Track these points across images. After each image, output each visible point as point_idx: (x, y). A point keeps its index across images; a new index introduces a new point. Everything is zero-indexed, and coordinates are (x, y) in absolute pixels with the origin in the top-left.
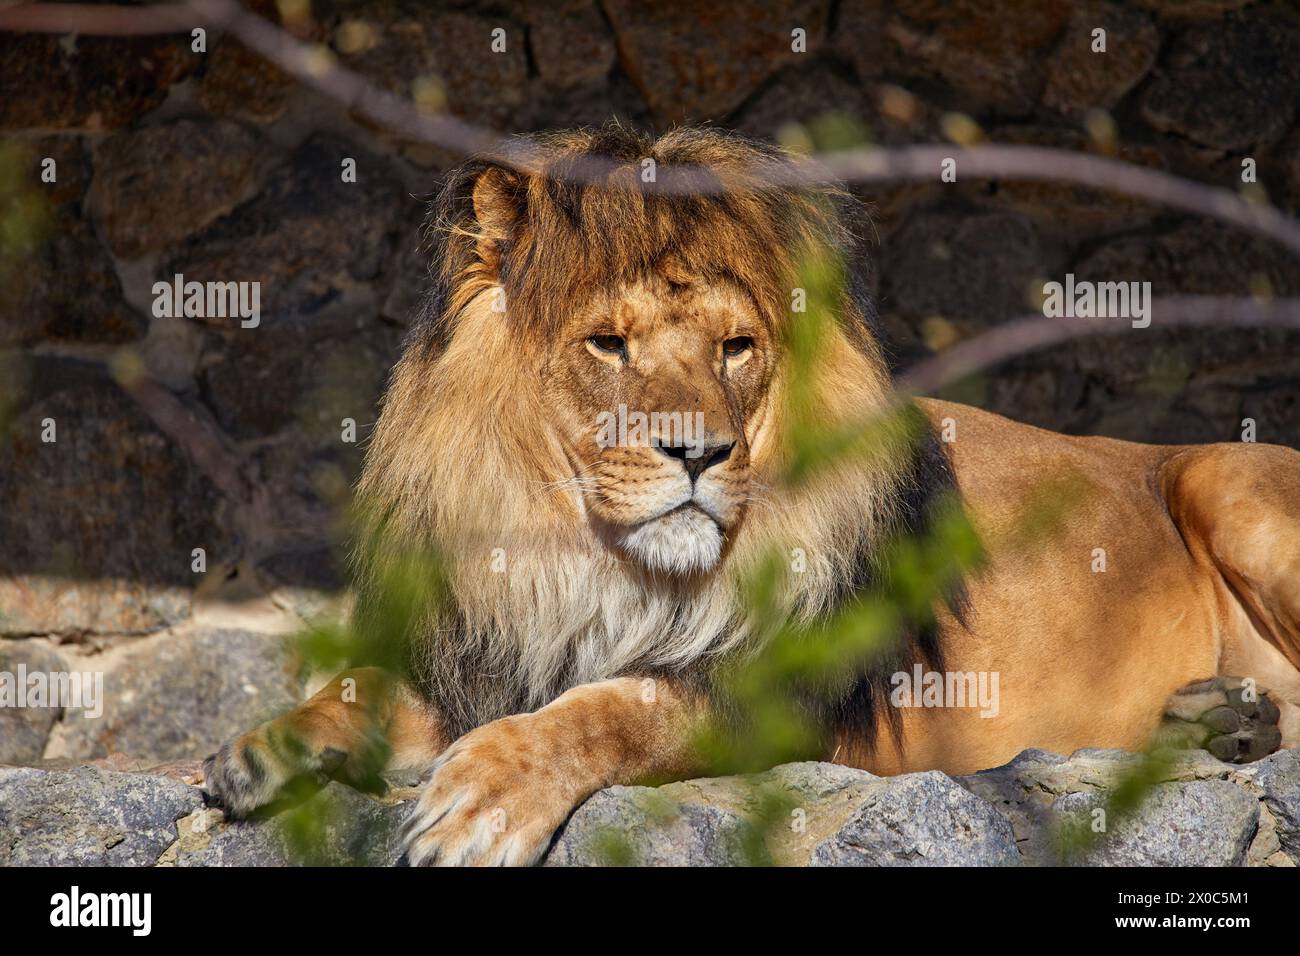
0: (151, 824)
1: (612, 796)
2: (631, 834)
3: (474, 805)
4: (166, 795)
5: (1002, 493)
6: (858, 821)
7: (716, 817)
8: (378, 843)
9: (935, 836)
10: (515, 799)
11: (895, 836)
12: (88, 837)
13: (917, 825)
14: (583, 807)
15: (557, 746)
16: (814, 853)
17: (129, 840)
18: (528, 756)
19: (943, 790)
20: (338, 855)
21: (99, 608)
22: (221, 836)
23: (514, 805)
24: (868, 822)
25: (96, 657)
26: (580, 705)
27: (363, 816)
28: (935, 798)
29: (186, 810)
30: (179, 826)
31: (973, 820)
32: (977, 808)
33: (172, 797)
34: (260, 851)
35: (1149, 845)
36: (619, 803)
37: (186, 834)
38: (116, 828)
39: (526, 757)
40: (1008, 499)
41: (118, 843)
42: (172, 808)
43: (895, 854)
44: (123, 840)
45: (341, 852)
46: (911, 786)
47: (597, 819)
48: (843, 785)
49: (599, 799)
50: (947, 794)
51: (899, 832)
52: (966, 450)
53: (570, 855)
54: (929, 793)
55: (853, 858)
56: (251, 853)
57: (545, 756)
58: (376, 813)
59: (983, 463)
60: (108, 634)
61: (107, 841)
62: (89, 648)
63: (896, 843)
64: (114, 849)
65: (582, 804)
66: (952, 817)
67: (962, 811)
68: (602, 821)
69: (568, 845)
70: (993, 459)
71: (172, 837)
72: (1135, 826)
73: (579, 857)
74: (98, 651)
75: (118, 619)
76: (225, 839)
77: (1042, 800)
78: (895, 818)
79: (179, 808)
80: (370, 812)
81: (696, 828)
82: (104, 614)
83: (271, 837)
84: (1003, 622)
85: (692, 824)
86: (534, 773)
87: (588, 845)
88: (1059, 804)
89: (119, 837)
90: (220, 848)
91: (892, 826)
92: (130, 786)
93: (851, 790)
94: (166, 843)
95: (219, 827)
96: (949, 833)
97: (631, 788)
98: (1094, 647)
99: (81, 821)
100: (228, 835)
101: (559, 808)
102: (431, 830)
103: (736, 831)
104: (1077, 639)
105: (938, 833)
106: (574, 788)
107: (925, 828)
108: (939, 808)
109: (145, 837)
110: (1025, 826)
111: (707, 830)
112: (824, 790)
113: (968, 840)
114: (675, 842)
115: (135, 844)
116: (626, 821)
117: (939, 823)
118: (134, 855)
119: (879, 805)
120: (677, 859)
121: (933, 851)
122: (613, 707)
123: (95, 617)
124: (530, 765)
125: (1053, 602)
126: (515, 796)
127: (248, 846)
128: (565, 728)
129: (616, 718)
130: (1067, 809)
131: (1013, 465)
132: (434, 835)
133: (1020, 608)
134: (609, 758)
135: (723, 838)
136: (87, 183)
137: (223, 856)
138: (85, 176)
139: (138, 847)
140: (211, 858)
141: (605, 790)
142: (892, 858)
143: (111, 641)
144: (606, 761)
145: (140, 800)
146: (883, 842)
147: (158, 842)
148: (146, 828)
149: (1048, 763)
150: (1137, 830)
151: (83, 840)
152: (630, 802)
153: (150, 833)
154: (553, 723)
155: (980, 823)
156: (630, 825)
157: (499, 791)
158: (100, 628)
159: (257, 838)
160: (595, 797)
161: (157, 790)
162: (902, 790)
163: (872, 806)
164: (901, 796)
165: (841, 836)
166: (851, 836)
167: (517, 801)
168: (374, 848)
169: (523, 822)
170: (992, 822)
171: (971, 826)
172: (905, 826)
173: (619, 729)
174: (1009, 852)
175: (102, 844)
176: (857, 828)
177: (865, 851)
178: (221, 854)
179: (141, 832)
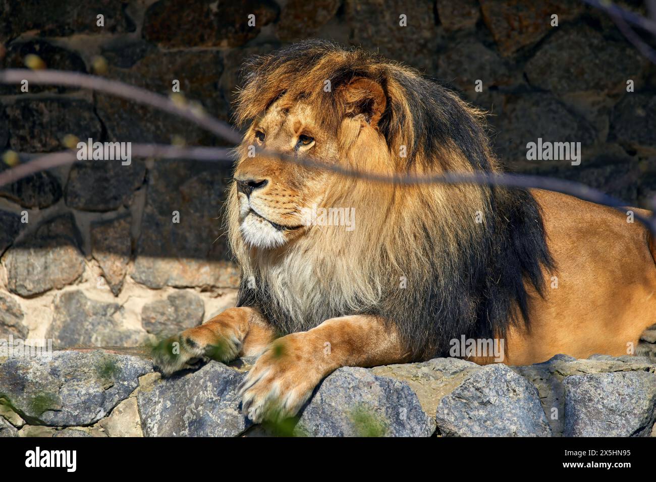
0: (126, 379)
1: (343, 371)
2: (351, 390)
3: (272, 376)
4: (134, 365)
5: (568, 234)
6: (461, 386)
7: (392, 383)
8: (231, 391)
9: (499, 395)
10: (292, 373)
11: (479, 394)
12: (96, 384)
13: (490, 389)
14: (330, 376)
15: (316, 347)
16: (441, 401)
17: (115, 386)
18: (300, 352)
19: (504, 372)
20: (212, 396)
21: (219, 276)
22: (159, 385)
23: (292, 376)
24: (466, 387)
25: (219, 298)
26: (330, 328)
27: (225, 378)
28: (500, 376)
29: (143, 372)
30: (139, 380)
31: (517, 388)
32: (520, 382)
33: (136, 366)
34: (176, 393)
35: (605, 401)
36: (346, 375)
37: (143, 384)
38: (110, 380)
39: (299, 353)
40: (570, 237)
41: (110, 387)
42: (137, 371)
43: (479, 403)
44: (113, 386)
45: (214, 395)
46: (488, 370)
47: (335, 382)
48: (462, 369)
49: (337, 373)
50: (505, 374)
51: (481, 392)
52: (552, 214)
53: (322, 399)
54: (496, 374)
55: (459, 404)
56: (172, 393)
57: (309, 353)
58: (231, 376)
59: (560, 220)
60: (224, 288)
61: (105, 386)
62: (215, 294)
63: (479, 397)
64: (109, 390)
65: (329, 375)
66: (507, 386)
67: (512, 383)
68: (338, 383)
69: (321, 394)
70: (566, 218)
71: (136, 385)
72: (599, 392)
73: (326, 400)
74: (219, 295)
75: (229, 281)
76: (160, 387)
77: (558, 379)
78: (479, 385)
79: (140, 372)
80: (228, 376)
81: (382, 388)
82: (221, 278)
83: (182, 387)
84: (562, 296)
85: (381, 386)
86: (303, 361)
87: (331, 394)
88: (564, 381)
89: (111, 384)
90: (157, 391)
91: (477, 389)
92: (117, 360)
93: (465, 372)
94: (133, 388)
95: (159, 381)
96: (506, 393)
97: (352, 368)
98: (608, 308)
99: (93, 376)
100: (161, 385)
101: (315, 378)
102: (251, 388)
103: (402, 390)
104: (599, 304)
105: (500, 393)
106: (323, 368)
107: (494, 391)
108: (501, 381)
109: (123, 385)
110: (545, 391)
111: (388, 389)
112: (453, 371)
113: (515, 397)
114: (372, 394)
115: (119, 388)
116: (349, 383)
117: (501, 388)
118: (118, 393)
119: (472, 379)
120: (373, 402)
121: (497, 401)
122: (347, 329)
123: (217, 279)
124: (301, 357)
125: (588, 286)
126: (292, 372)
127: (171, 390)
128: (320, 339)
129: (348, 334)
130: (568, 383)
131: (575, 222)
132: (252, 390)
133: (571, 289)
134: (343, 354)
135: (395, 393)
136: (221, 74)
137: (159, 395)
138: (220, 70)
139: (120, 389)
140: (153, 395)
141: (340, 369)
142: (478, 404)
143: (226, 291)
144: (341, 355)
145: (122, 367)
146: (473, 397)
147: (129, 387)
148: (124, 380)
149: (566, 361)
150: (599, 394)
151: (93, 385)
152: (351, 375)
153: (126, 383)
154: (314, 337)
155: (521, 389)
156: (351, 385)
157: (285, 370)
158: (220, 285)
159: (175, 386)
160: (335, 372)
161: (130, 363)
162: (484, 373)
163: (469, 379)
164: (483, 375)
165: (453, 394)
166: (458, 394)
167: (293, 375)
168: (230, 393)
169: (296, 384)
170: (527, 389)
171: (517, 390)
172: (484, 389)
173: (349, 340)
174: (535, 403)
175: (102, 387)
176: (461, 390)
177: (465, 401)
178: (158, 394)
179: (121, 382)
